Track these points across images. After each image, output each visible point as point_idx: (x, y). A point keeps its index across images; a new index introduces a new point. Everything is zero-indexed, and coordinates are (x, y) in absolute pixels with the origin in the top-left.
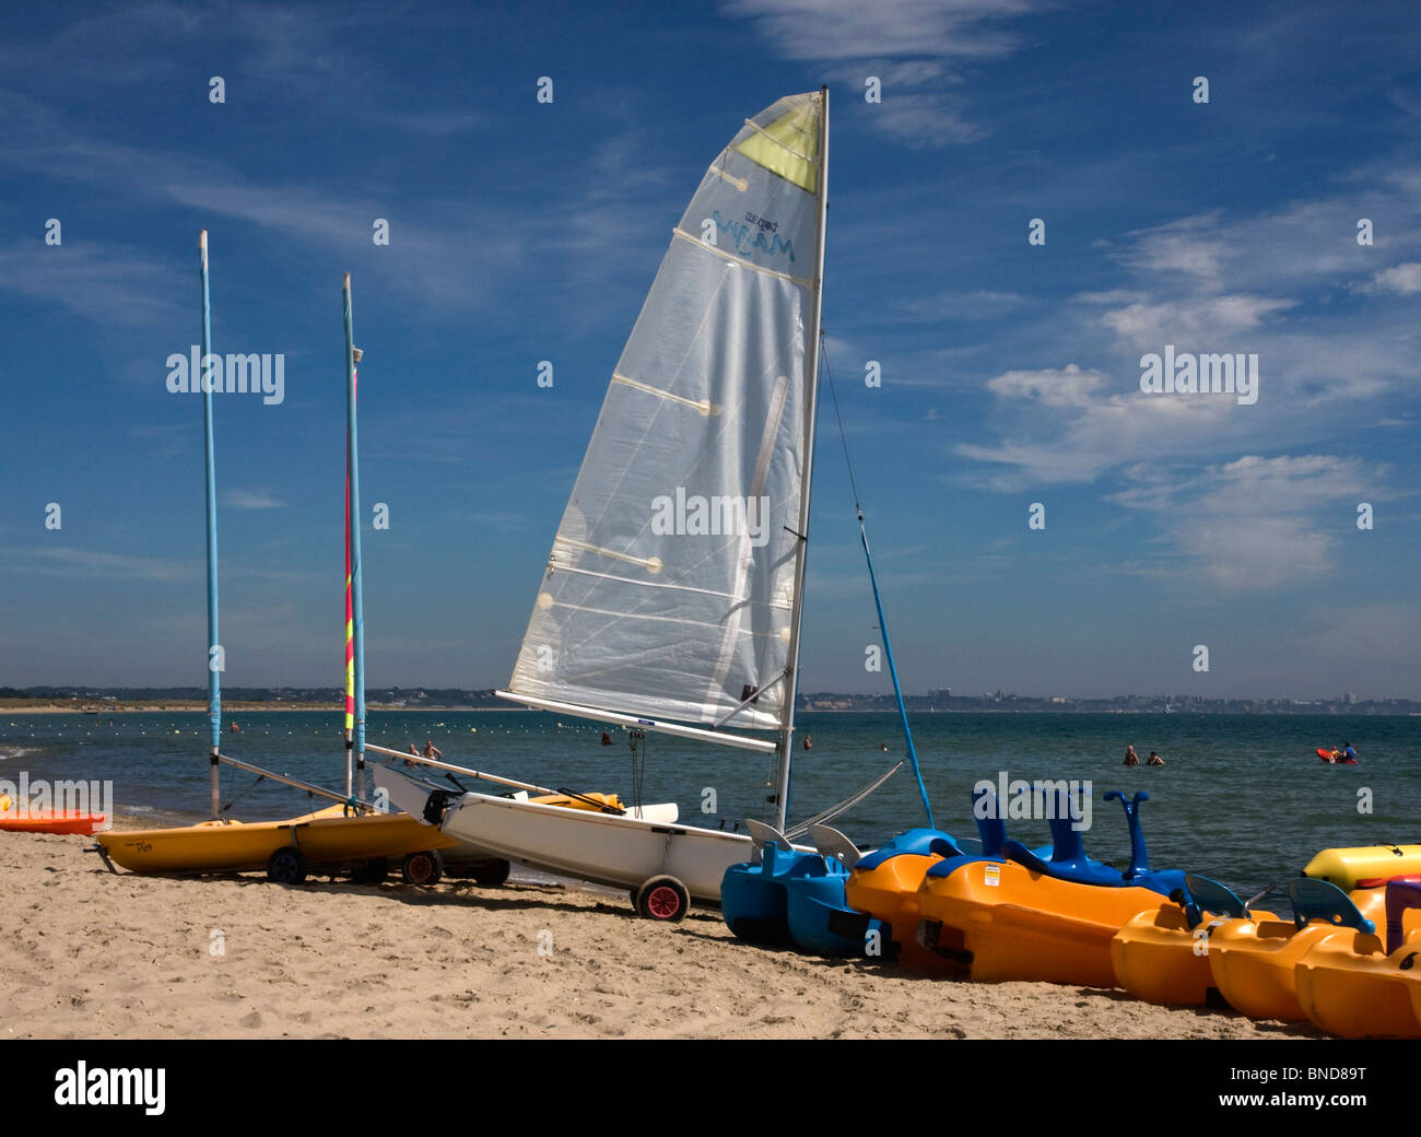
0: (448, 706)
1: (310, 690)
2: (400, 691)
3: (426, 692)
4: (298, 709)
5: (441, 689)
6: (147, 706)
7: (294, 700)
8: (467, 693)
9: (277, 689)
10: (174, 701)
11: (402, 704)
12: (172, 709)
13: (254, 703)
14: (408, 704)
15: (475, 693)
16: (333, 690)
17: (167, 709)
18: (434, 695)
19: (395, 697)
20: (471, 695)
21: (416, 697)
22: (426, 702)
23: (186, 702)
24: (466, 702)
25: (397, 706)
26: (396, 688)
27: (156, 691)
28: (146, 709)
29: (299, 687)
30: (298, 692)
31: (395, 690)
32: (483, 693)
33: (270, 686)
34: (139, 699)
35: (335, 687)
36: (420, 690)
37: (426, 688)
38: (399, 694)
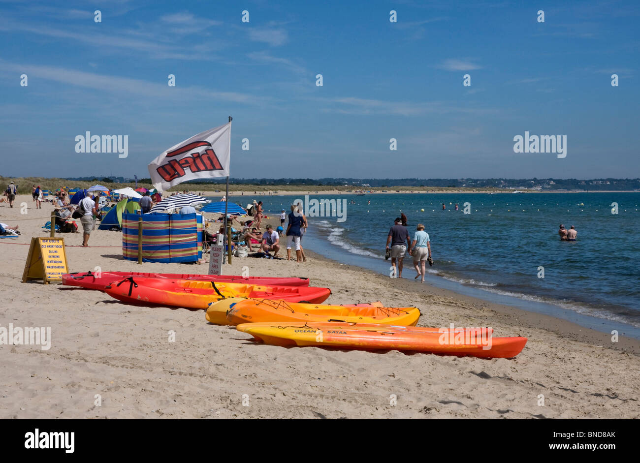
0: (569, 189)
1: (483, 180)
2: (538, 180)
3: (554, 181)
4: (477, 192)
5: (563, 179)
6: (389, 190)
7: (474, 186)
8: (580, 181)
9: (463, 179)
10: (404, 187)
11: (539, 188)
12: (403, 192)
13: (450, 188)
14: (543, 188)
15: (586, 182)
16: (496, 180)
17: (400, 192)
18: (560, 183)
19: (534, 184)
20: (583, 183)
21: (549, 184)
22: (554, 187)
23: (410, 187)
24: (580, 187)
25: (537, 190)
26: (535, 178)
27: (391, 180)
28: (388, 192)
29: (475, 178)
30: (476, 181)
31: (535, 179)
32: (591, 181)
33: (459, 178)
34: (383, 186)
35: (498, 178)
36: (551, 179)
37: (554, 179)
38: (538, 182)
